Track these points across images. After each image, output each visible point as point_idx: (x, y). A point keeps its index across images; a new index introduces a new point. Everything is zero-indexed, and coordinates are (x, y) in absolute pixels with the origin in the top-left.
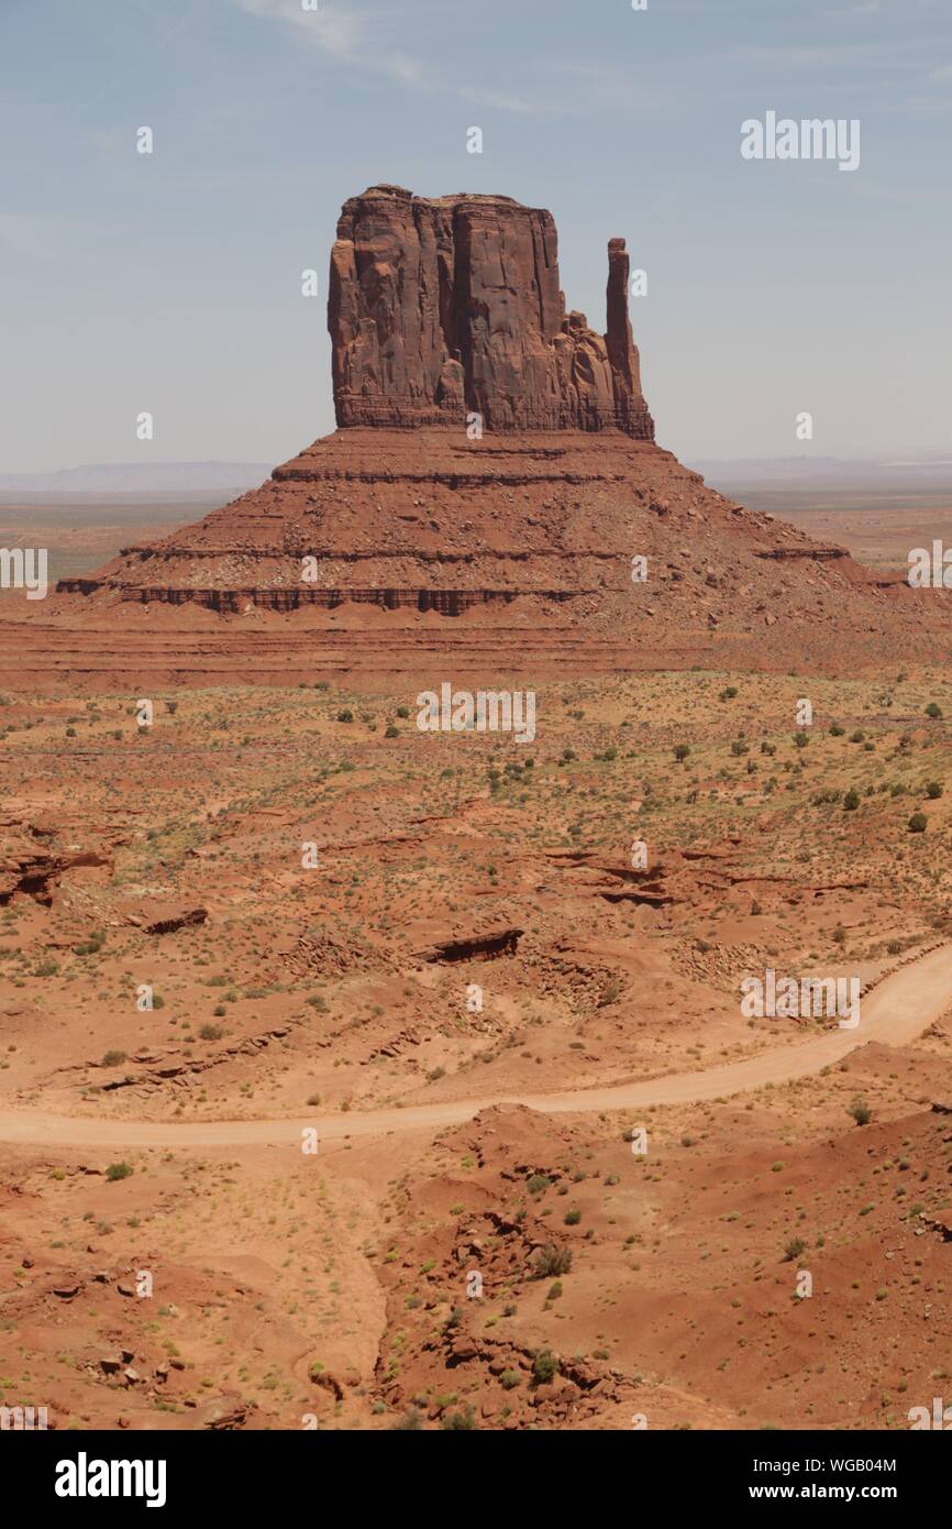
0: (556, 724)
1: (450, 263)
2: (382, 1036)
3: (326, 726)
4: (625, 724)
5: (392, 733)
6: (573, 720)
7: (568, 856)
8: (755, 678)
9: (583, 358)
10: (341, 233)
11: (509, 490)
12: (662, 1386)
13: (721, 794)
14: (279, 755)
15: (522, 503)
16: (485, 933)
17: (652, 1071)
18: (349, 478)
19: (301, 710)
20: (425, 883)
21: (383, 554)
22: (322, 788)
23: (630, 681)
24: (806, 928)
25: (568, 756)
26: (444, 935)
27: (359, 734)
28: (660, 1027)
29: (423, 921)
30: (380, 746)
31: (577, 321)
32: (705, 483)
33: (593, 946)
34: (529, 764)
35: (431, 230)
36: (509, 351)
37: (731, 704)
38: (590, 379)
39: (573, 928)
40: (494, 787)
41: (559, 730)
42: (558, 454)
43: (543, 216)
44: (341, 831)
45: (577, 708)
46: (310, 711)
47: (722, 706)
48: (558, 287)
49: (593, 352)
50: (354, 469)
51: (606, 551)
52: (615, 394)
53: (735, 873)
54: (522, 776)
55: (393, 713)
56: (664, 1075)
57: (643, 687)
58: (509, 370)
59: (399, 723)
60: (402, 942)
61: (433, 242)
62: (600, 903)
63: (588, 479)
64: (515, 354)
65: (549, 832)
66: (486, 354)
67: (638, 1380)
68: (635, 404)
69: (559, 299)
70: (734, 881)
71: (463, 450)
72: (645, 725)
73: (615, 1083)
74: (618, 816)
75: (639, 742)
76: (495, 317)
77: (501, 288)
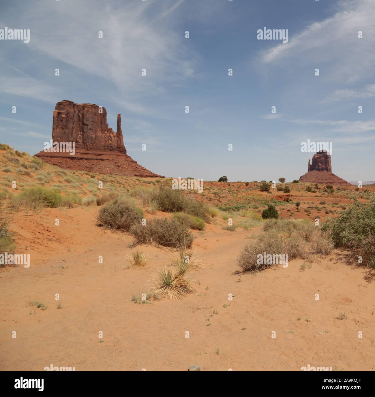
1: (80, 116)
9: (110, 136)
10: (56, 109)
11: (86, 161)
31: (111, 129)
32: (137, 163)
35: (77, 110)
36: (92, 134)
38: (111, 140)
48: (106, 123)
49: (113, 135)
52: (118, 144)
58: (92, 138)
61: (77, 112)
63: (106, 160)
64: (93, 135)
66: (87, 134)
68: (121, 146)
69: (107, 125)
71: (78, 153)
76: (90, 127)
77: (91, 121)
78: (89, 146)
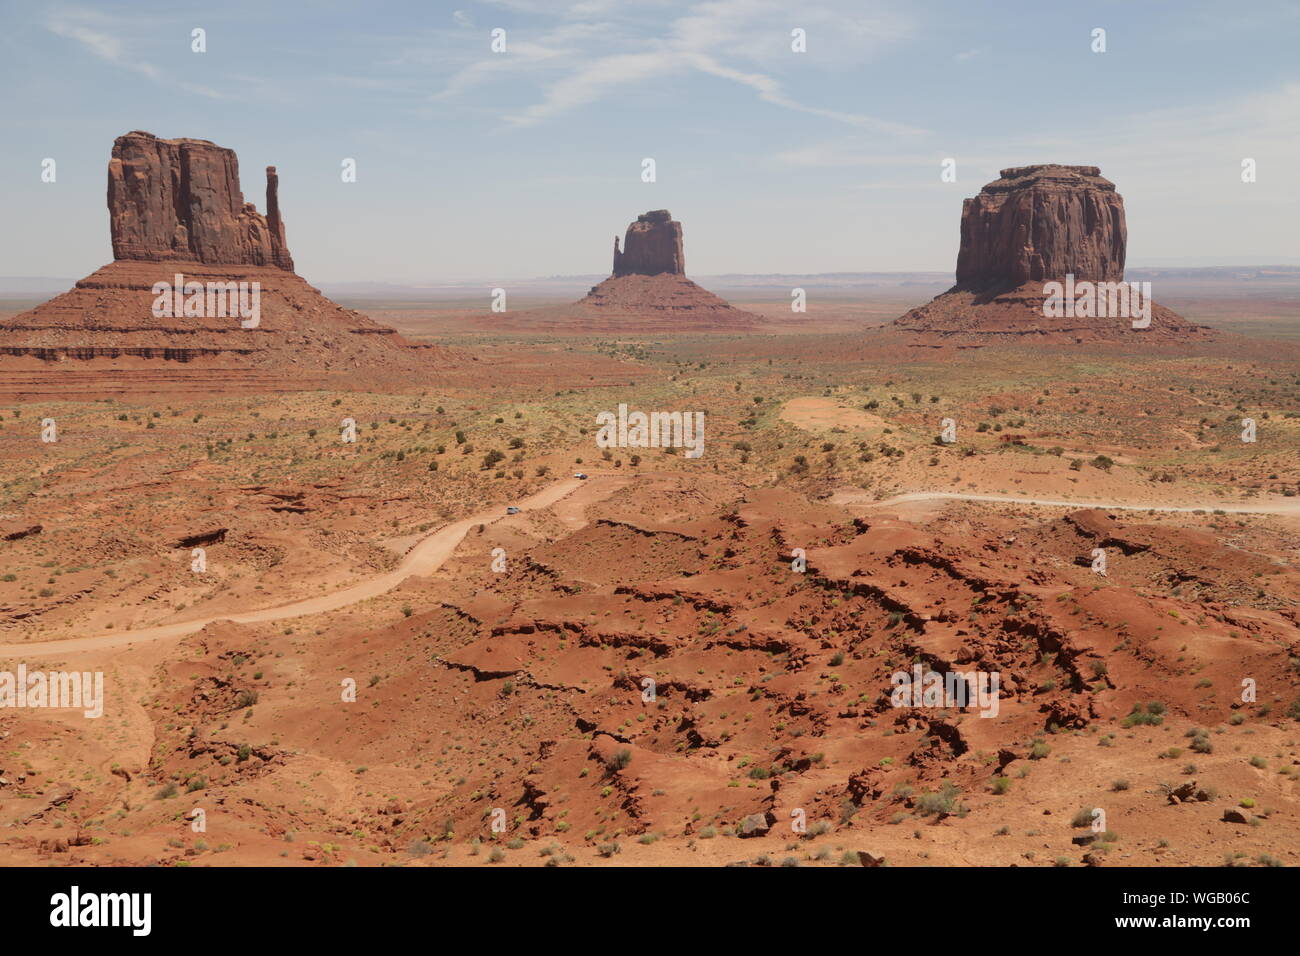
0: (244, 419)
1: (178, 174)
2: (148, 589)
3: (111, 423)
4: (282, 419)
5: (151, 426)
6: (254, 418)
7: (252, 489)
8: (350, 394)
9: (254, 227)
10: (114, 155)
12: (307, 755)
13: (334, 454)
14: (84, 439)
16: (206, 531)
17: (300, 598)
18: (122, 287)
19: (96, 414)
20: (172, 506)
21: (143, 329)
22: (110, 456)
23: (284, 396)
24: (378, 521)
25: (251, 436)
26: (184, 533)
27: (132, 427)
28: (303, 575)
29: (171, 526)
30: (144, 433)
31: (250, 208)
32: (322, 294)
33: (267, 535)
34: (230, 441)
35: (167, 157)
36: (213, 222)
37: (338, 408)
38: (258, 238)
39: (256, 526)
40: (210, 454)
41: (246, 423)
43: (230, 152)
44: (122, 479)
45: (256, 411)
46: (102, 414)
47: (333, 409)
48: (239, 190)
49: (260, 224)
50: (125, 283)
51: (270, 329)
52: (273, 247)
53: (341, 494)
54: (226, 447)
55: (151, 415)
56: (306, 599)
57: (291, 400)
58: (214, 233)
59: (155, 421)
60: (159, 538)
61: (168, 163)
62: (271, 513)
64: (216, 224)
65: (242, 477)
66: (200, 223)
67: (295, 753)
68: (283, 252)
69: (240, 196)
70: (342, 499)
71: (187, 273)
72: (293, 419)
73: (280, 606)
74: (279, 467)
75: (289, 429)
76: (206, 203)
77: (207, 188)
78: (207, 255)
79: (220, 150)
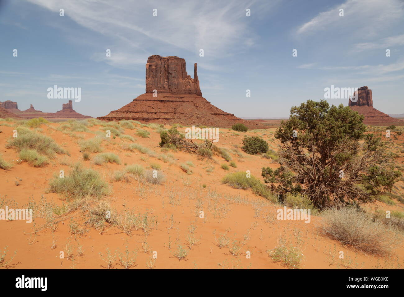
1: (166, 67)
9: (189, 82)
10: (148, 62)
11: (171, 103)
15: (172, 105)
18: (143, 100)
31: (189, 76)
32: (211, 103)
35: (163, 62)
38: (190, 85)
42: (182, 98)
43: (183, 60)
48: (186, 71)
49: (191, 81)
50: (144, 99)
51: (182, 112)
52: (195, 88)
58: (175, 84)
61: (163, 64)
63: (186, 101)
64: (176, 81)
66: (171, 81)
68: (198, 90)
69: (186, 73)
71: (165, 96)
76: (173, 75)
77: (174, 70)
78: (173, 91)
79: (180, 59)
